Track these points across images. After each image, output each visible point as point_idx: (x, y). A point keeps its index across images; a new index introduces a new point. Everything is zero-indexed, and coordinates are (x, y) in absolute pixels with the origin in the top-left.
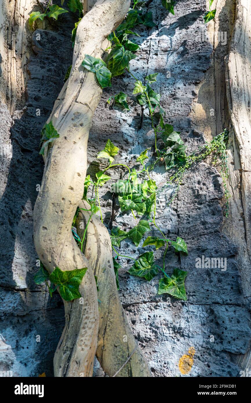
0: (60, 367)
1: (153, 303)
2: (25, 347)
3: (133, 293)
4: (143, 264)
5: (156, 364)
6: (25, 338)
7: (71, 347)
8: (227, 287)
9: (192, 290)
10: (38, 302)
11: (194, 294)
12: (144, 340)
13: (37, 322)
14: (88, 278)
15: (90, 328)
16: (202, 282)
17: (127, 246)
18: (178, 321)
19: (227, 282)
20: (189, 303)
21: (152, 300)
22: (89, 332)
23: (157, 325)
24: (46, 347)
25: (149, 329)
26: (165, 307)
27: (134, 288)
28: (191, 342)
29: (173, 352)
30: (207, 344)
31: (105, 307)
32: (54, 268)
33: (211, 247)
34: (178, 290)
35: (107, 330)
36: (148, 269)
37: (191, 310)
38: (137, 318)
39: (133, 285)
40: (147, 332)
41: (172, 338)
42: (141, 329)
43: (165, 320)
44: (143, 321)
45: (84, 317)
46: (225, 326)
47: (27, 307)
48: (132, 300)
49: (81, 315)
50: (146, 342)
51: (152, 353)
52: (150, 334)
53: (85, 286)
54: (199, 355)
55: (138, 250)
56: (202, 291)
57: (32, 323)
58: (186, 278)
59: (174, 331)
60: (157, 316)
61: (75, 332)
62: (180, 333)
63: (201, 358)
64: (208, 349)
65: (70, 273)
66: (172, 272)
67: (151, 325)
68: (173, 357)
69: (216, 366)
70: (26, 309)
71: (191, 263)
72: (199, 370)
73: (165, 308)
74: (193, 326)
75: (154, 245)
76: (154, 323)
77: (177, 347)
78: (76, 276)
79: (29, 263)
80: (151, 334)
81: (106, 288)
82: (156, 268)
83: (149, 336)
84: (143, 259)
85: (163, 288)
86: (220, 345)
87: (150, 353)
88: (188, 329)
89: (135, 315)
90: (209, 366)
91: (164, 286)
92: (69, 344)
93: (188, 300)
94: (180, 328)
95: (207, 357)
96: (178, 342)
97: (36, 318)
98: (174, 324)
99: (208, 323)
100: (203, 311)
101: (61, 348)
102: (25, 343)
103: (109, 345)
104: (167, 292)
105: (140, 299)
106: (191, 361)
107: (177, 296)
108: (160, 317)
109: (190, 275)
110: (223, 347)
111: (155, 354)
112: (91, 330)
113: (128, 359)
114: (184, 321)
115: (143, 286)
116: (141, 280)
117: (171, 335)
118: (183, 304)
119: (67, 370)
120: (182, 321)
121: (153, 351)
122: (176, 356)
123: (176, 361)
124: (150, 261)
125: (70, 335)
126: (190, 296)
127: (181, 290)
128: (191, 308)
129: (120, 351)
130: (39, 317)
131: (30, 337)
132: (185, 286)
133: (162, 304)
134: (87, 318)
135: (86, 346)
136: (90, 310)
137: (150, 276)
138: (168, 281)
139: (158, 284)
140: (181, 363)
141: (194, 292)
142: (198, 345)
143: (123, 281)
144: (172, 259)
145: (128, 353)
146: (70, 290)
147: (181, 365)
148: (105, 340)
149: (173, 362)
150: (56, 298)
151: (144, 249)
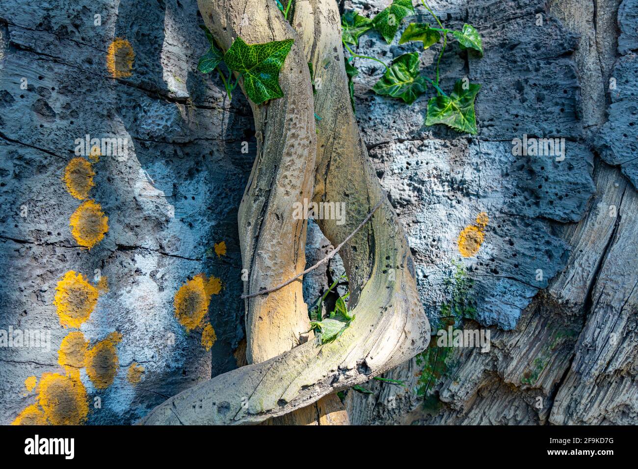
0: (249, 224)
1: (416, 142)
2: (189, 196)
3: (381, 126)
4: (400, 74)
5: (418, 241)
6: (189, 182)
7: (267, 189)
8: (554, 108)
9: (487, 116)
10: (210, 125)
11: (490, 122)
12: (399, 203)
13: (210, 159)
14: (295, 62)
15: (300, 156)
16: (508, 102)
17: (372, 44)
18: (460, 169)
19: (554, 101)
20: (481, 139)
21: (414, 137)
22: (299, 163)
23: (421, 177)
24: (225, 201)
25: (407, 185)
26: (437, 146)
27: (382, 117)
28: (481, 205)
29: (448, 222)
30: (510, 207)
31: (328, 127)
32: (232, 40)
33: (528, 40)
34: (463, 117)
35: (332, 168)
36: (408, 84)
37: (483, 151)
38: (386, 167)
39: (379, 111)
40: (404, 190)
41: (448, 198)
42: (394, 185)
43: (436, 169)
44: (396, 171)
45: (289, 133)
46: (545, 174)
47: (191, 131)
48: (378, 138)
49: (284, 130)
50: (401, 206)
51: (411, 225)
52: (409, 194)
53: (290, 75)
54: (495, 225)
55: (391, 51)
56: (507, 116)
57: (201, 158)
58: (477, 95)
59: (452, 187)
60: (422, 163)
61: (273, 162)
62: (462, 190)
63: (498, 230)
64: (512, 215)
65: (261, 48)
66: (452, 88)
67: (411, 178)
68: (448, 230)
69: (525, 243)
70: (188, 134)
71: (489, 69)
72: (493, 249)
73: (436, 149)
74: (487, 178)
75: (421, 40)
76: (416, 174)
77: (457, 213)
78: (273, 56)
79: (191, 56)
80: (411, 193)
81: (329, 96)
82: (423, 80)
83: (407, 197)
84: (400, 66)
85: (435, 115)
86: (534, 207)
87: (409, 225)
88: (478, 182)
89: (383, 162)
90: (511, 243)
91: (436, 111)
92: (263, 184)
93: (480, 134)
94: (463, 182)
95: (509, 228)
96: (457, 206)
97: (207, 151)
98: (452, 174)
99: (514, 171)
100: (506, 152)
101: (251, 193)
102: (190, 191)
103: (334, 193)
104: (442, 122)
105: (393, 135)
106: (479, 236)
107: (460, 128)
108: (427, 164)
109: (486, 91)
110: (539, 210)
111: (417, 226)
112: (302, 159)
113: (369, 216)
114: (471, 170)
115: (399, 114)
116: (394, 104)
117: (446, 194)
118: (470, 141)
119: (260, 229)
120: (466, 170)
121: (413, 222)
122: (453, 228)
123: (454, 236)
124: (412, 70)
125: (264, 168)
126: (483, 127)
127: (467, 117)
128: (485, 147)
129: (354, 203)
130: (213, 151)
131: (198, 182)
132: (476, 111)
133: (431, 142)
134: (294, 136)
135: (293, 187)
136: (300, 123)
137: (412, 95)
138: (444, 102)
139: (426, 110)
140: (463, 239)
141: (492, 120)
142: (493, 209)
143: (363, 106)
144: (454, 65)
145: (367, 206)
146: (263, 83)
147: (463, 243)
148: (328, 185)
149: (448, 236)
150: (242, 122)
151: (403, 49)
